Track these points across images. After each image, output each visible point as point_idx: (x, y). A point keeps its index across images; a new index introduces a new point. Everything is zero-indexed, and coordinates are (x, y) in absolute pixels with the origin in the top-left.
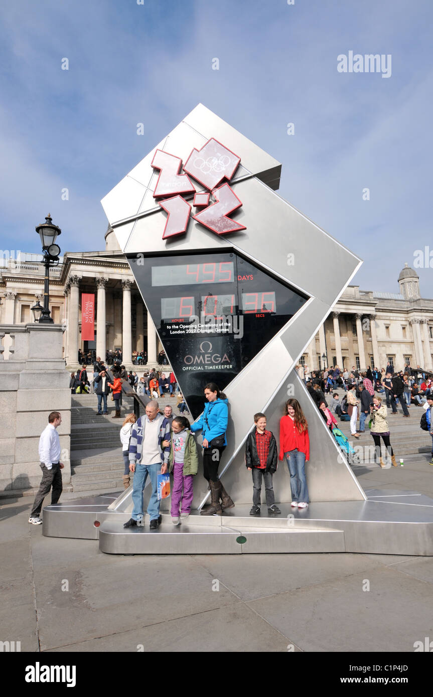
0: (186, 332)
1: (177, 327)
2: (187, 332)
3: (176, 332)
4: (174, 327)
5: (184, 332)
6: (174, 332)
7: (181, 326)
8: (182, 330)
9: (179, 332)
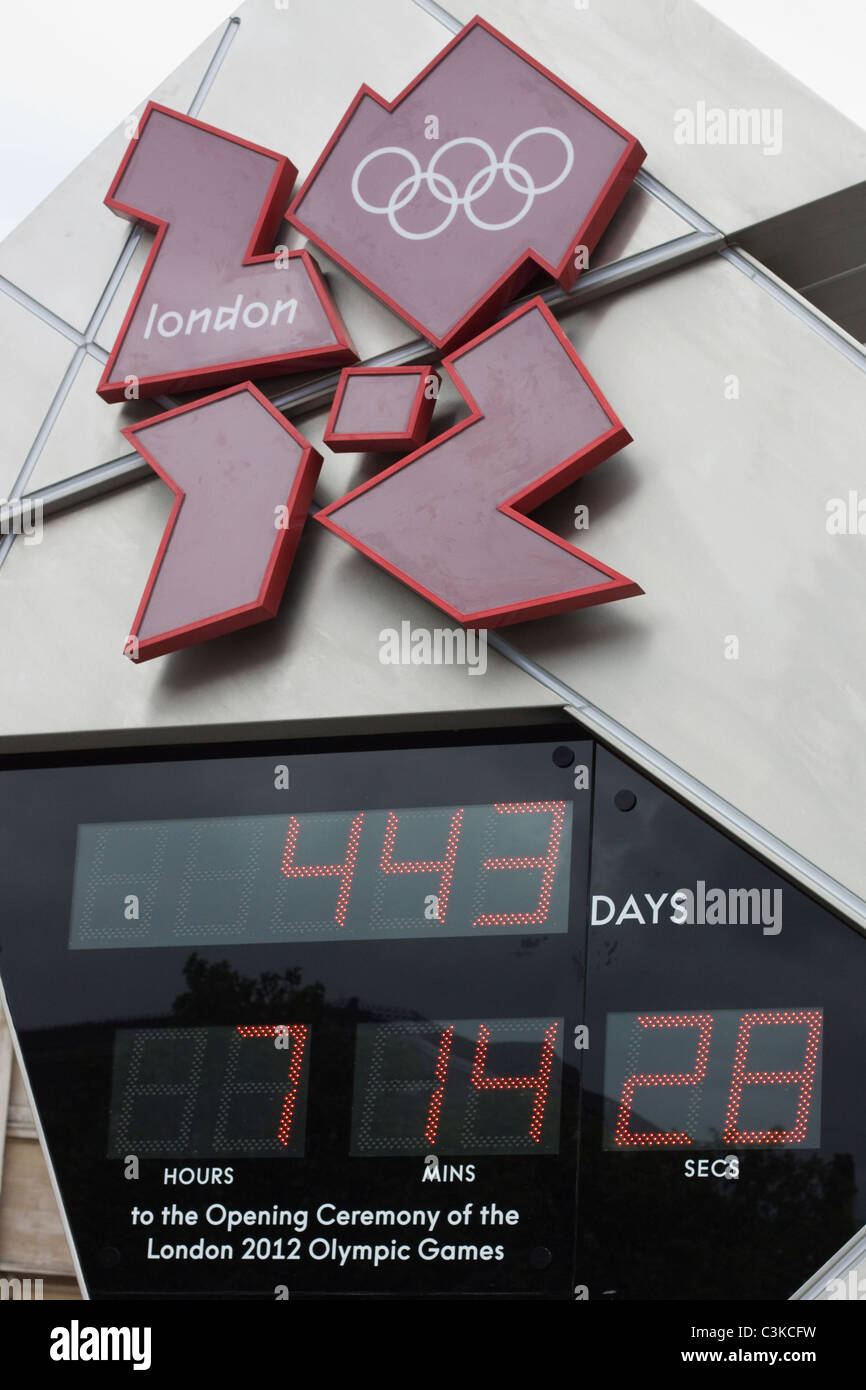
0: (240, 1250)
1: (191, 1218)
2: (247, 1256)
3: (180, 1251)
4: (172, 1214)
5: (227, 1250)
6: (169, 1252)
7: (216, 1214)
8: (217, 1236)
9: (200, 1251)
